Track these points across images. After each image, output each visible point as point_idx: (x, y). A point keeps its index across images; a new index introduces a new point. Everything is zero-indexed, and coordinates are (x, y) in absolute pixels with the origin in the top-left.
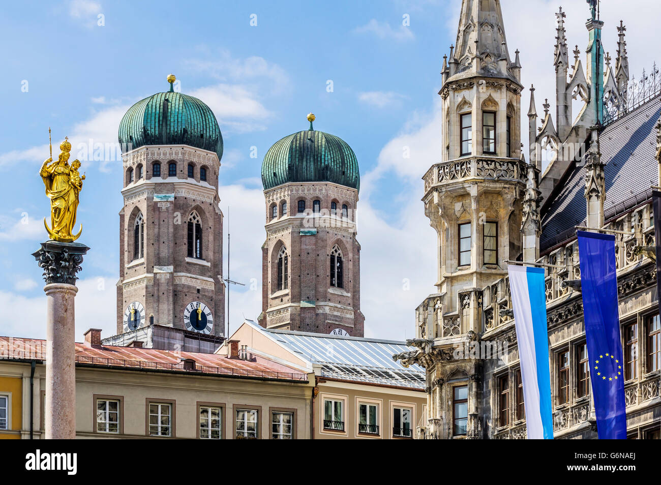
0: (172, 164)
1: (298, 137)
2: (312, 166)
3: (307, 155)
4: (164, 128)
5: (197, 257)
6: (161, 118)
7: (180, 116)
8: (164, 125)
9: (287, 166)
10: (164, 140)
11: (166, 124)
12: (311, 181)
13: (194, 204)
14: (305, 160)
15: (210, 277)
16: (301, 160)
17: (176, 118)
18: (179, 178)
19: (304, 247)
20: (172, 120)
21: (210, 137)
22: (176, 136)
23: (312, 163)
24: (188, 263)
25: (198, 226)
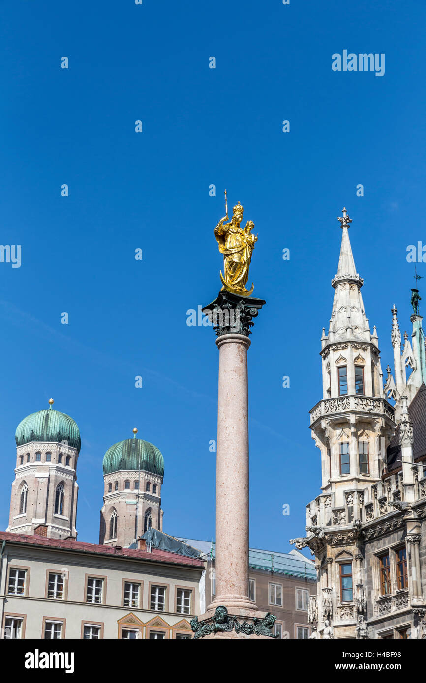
0: (48, 453)
1: (127, 443)
2: (136, 460)
3: (132, 454)
4: (45, 431)
5: (60, 514)
6: (44, 425)
7: (56, 424)
8: (45, 429)
9: (120, 460)
10: (45, 439)
11: (47, 429)
12: (134, 469)
13: (61, 480)
14: (131, 456)
15: (68, 527)
16: (129, 456)
17: (53, 425)
18: (53, 463)
19: (128, 511)
20: (51, 426)
21: (74, 438)
22: (53, 437)
23: (136, 459)
24: (55, 517)
25: (62, 494)
